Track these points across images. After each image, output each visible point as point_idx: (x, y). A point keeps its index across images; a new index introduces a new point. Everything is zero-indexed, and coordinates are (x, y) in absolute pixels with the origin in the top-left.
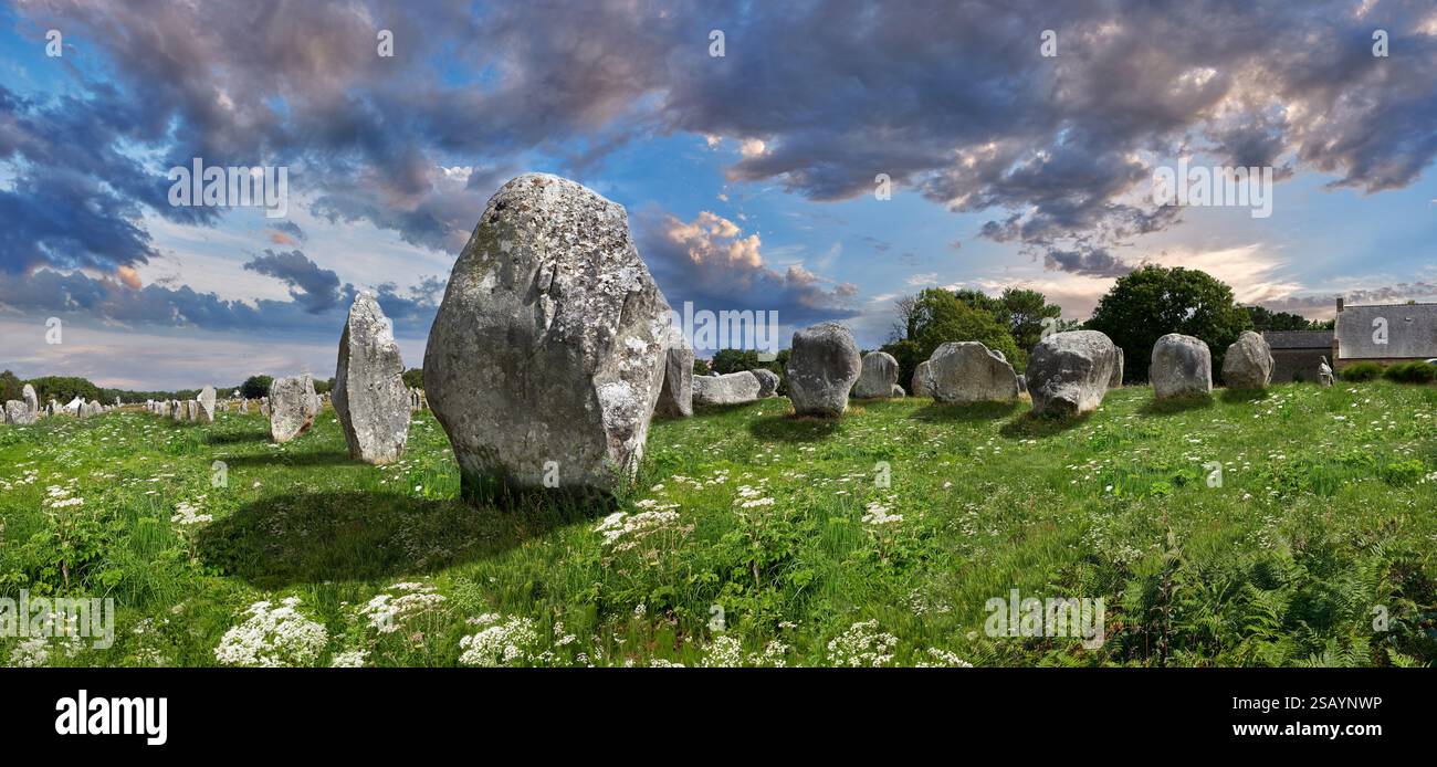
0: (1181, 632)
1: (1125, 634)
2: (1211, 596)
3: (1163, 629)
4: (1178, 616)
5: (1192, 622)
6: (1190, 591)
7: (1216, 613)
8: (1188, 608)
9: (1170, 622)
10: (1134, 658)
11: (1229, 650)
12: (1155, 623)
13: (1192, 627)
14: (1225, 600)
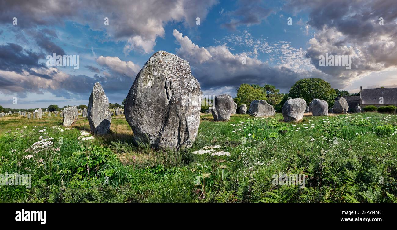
0: (325, 180)
1: (309, 179)
2: (334, 170)
3: (320, 179)
4: (324, 175)
5: (328, 178)
6: (328, 168)
7: (335, 176)
8: (327, 173)
9: (322, 177)
10: (311, 186)
11: (340, 187)
12: (318, 177)
13: (328, 179)
14: (338, 172)
